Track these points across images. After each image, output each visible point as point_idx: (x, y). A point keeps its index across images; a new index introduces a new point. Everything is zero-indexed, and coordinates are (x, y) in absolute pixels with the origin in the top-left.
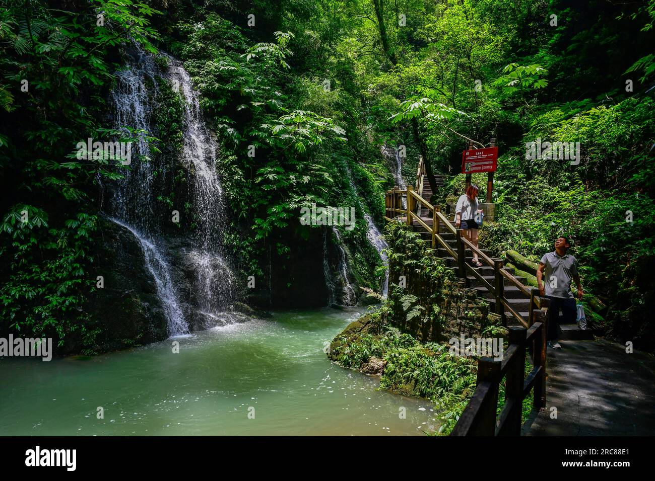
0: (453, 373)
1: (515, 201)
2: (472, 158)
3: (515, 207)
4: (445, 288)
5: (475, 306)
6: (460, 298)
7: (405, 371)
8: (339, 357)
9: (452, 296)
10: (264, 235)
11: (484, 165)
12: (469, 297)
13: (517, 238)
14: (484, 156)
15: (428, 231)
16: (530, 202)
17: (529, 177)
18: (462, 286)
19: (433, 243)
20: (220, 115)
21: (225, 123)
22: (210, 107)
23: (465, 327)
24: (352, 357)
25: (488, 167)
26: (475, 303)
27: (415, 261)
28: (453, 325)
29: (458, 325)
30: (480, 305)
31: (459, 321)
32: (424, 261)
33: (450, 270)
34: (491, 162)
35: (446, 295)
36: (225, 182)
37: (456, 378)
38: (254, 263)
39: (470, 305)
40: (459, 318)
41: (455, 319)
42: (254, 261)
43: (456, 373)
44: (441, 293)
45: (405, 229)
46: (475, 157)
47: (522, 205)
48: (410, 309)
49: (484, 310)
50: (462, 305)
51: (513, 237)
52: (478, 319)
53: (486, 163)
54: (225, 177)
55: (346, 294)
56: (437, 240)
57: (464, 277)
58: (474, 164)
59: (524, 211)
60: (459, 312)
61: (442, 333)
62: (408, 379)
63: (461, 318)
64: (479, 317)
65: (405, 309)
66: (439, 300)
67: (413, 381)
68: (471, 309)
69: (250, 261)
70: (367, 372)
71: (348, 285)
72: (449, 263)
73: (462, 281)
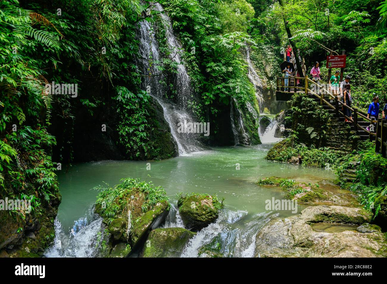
0: (335, 157)
1: (353, 83)
2: (332, 60)
3: (354, 85)
4: (328, 123)
5: (344, 129)
6: (336, 126)
7: (313, 158)
8: (276, 158)
9: (332, 126)
10: (210, 102)
11: (339, 64)
12: (341, 125)
13: (356, 100)
14: (339, 60)
15: (318, 98)
16: (360, 83)
17: (361, 70)
18: (338, 121)
19: (321, 103)
20: (183, 31)
21: (188, 37)
22: (177, 27)
23: (339, 138)
24: (283, 157)
25: (341, 65)
26: (344, 128)
27: (312, 112)
28: (333, 138)
29: (335, 138)
30: (346, 128)
31: (336, 136)
32: (318, 111)
33: (332, 115)
34: (343, 63)
35: (329, 126)
36: (189, 71)
37: (336, 159)
38: (202, 119)
39: (341, 129)
40: (336, 135)
41: (334, 135)
42: (202, 117)
43: (336, 157)
44: (326, 125)
45: (305, 97)
46: (334, 60)
47: (357, 84)
48: (311, 133)
49: (349, 130)
50: (337, 130)
51: (354, 100)
52: (346, 134)
53: (340, 63)
54: (189, 69)
55: (245, 138)
56: (323, 101)
57: (338, 117)
58: (333, 63)
59: (358, 88)
60: (336, 132)
61: (327, 143)
62: (315, 161)
63: (337, 135)
64: (346, 133)
65: (309, 133)
66: (325, 129)
67: (317, 162)
68: (342, 130)
69: (200, 117)
70: (292, 162)
71: (245, 133)
72: (330, 112)
73: (337, 119)
